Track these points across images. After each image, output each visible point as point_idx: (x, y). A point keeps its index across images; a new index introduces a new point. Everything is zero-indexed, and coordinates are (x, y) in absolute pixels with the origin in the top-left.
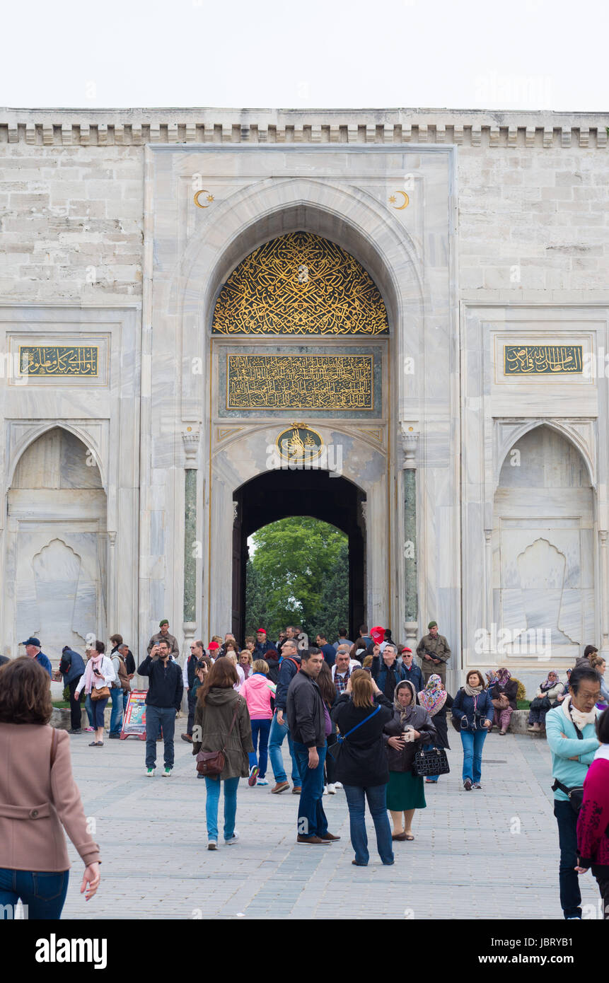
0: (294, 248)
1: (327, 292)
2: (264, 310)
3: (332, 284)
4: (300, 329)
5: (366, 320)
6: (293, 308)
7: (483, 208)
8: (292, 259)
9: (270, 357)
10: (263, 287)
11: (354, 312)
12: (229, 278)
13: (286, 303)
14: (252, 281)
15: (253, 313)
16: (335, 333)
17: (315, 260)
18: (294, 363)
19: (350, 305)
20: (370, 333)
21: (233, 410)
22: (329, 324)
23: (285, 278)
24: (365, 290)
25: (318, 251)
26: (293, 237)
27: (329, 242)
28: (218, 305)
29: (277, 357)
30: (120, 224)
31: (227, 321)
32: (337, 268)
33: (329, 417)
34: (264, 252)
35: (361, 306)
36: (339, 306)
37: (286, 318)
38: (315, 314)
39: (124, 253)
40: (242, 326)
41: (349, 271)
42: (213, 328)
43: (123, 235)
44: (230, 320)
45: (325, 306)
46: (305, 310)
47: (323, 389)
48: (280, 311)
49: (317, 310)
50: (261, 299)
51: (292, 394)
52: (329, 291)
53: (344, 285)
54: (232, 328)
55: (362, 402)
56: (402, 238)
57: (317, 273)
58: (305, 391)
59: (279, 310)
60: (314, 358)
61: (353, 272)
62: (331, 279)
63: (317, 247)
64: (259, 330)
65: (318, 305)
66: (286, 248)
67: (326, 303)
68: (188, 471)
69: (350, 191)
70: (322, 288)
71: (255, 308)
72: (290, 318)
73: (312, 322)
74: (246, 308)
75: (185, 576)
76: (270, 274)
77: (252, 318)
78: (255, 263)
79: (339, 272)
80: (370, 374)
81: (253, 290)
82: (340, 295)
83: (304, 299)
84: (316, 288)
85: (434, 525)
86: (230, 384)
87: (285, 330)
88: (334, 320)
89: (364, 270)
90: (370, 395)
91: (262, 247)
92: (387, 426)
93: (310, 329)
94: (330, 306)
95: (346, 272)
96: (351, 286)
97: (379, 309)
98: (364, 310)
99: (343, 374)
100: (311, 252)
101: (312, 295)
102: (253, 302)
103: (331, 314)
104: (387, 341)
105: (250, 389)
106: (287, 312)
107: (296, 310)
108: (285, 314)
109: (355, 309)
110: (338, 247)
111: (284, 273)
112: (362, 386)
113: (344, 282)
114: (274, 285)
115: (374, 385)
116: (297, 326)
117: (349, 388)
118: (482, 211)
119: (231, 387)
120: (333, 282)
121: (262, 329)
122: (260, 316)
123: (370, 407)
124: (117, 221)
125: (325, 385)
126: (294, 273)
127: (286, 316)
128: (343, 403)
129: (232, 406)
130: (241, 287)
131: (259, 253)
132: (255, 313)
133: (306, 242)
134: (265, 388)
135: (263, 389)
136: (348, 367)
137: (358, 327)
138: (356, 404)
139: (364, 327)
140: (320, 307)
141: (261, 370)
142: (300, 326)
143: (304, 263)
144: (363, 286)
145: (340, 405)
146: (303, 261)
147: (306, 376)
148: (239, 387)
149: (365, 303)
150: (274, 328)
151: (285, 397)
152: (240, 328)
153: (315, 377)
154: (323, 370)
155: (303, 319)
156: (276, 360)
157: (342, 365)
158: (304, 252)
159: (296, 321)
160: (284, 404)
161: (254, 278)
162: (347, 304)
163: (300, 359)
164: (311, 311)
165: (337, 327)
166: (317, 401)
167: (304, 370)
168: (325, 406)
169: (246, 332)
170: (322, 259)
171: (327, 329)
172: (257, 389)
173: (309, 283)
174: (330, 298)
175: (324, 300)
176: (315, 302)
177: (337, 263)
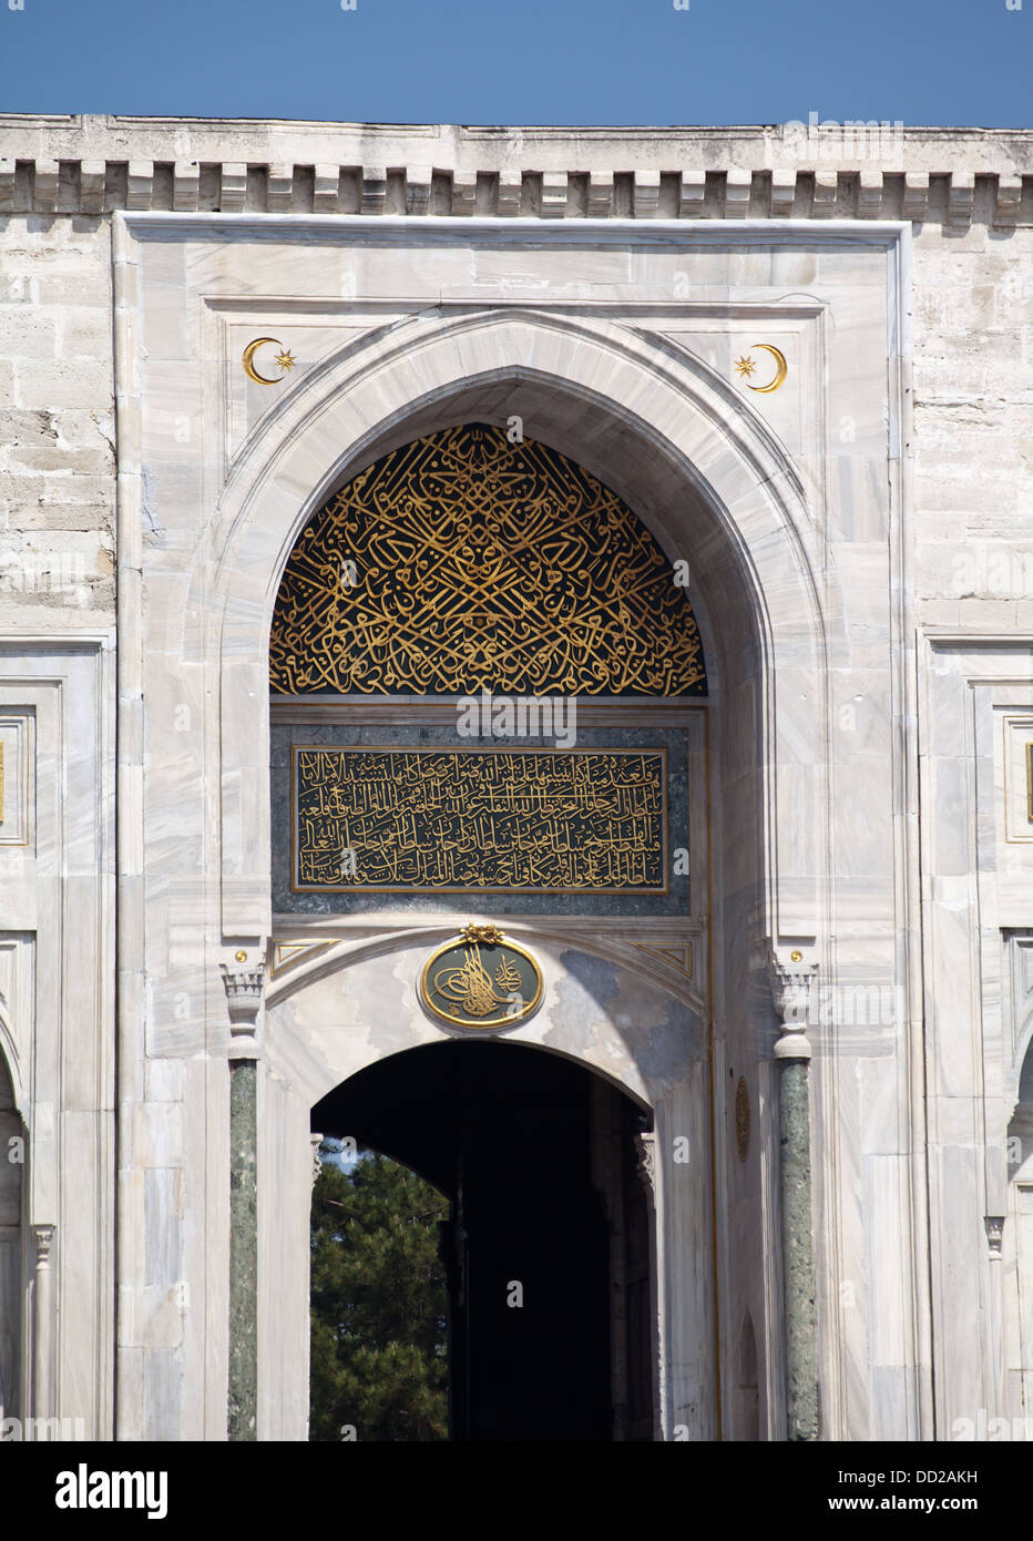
0: (462, 467)
1: (546, 584)
2: (386, 630)
3: (561, 564)
4: (481, 682)
5: (648, 657)
6: (461, 625)
7: (975, 387)
8: (456, 496)
9: (402, 755)
10: (383, 571)
11: (617, 637)
12: (295, 546)
13: (442, 612)
14: (353, 554)
15: (357, 637)
17: (516, 501)
18: (465, 769)
19: (607, 619)
20: (660, 693)
21: (309, 895)
23: (438, 547)
24: (647, 579)
25: (522, 477)
26: (458, 439)
27: (552, 452)
29: (422, 755)
30: (54, 426)
31: (292, 660)
32: (572, 520)
33: (555, 912)
34: (385, 478)
35: (635, 622)
36: (578, 620)
37: (443, 653)
39: (66, 501)
40: (331, 673)
41: (603, 530)
43: (62, 454)
44: (299, 658)
45: (542, 623)
46: (491, 632)
47: (539, 838)
48: (429, 634)
49: (521, 632)
50: (377, 601)
51: (461, 850)
53: (591, 567)
54: (304, 678)
55: (639, 871)
56: (770, 466)
57: (520, 535)
58: (493, 844)
59: (424, 631)
61: (614, 533)
62: (557, 549)
63: (521, 466)
64: (374, 682)
65: (525, 619)
66: (442, 468)
67: (545, 613)
68: (236, 1064)
69: (637, 345)
71: (362, 624)
73: (510, 662)
74: (339, 626)
75: (232, 1337)
76: (399, 536)
77: (356, 651)
78: (360, 507)
79: (578, 531)
80: (659, 800)
83: (489, 603)
86: (302, 825)
87: (442, 684)
88: (567, 658)
89: (641, 527)
90: (659, 853)
92: (705, 933)
93: (504, 681)
94: (556, 621)
95: (595, 531)
96: (609, 568)
97: (682, 630)
98: (642, 632)
99: (590, 799)
100: (505, 480)
101: (508, 592)
102: (356, 611)
103: (559, 641)
104: (701, 713)
106: (446, 638)
107: (469, 632)
108: (441, 641)
109: (618, 629)
110: (575, 466)
111: (436, 534)
112: (638, 829)
113: (589, 558)
114: (413, 566)
115: (669, 828)
116: (470, 674)
117: (607, 836)
118: (972, 397)
119: (303, 833)
120: (562, 558)
121: (381, 682)
122: (375, 648)
123: (660, 885)
124: (46, 417)
125: (544, 828)
126: (463, 534)
127: (443, 647)
128: (591, 876)
129: (308, 882)
130: (325, 569)
131: (370, 481)
132: (363, 640)
133: (492, 453)
134: (392, 836)
135: (386, 837)
136: (604, 781)
137: (629, 675)
138: (625, 877)
139: (643, 676)
140: (531, 624)
141: (380, 788)
142: (481, 673)
143: (487, 508)
144: (640, 569)
145: (585, 881)
146: (487, 500)
147: (495, 804)
148: (326, 833)
149: (645, 612)
150: (412, 680)
151: (442, 858)
152: (324, 680)
153: (520, 807)
154: (538, 789)
155: (487, 656)
156: (419, 762)
157: (588, 777)
158: (488, 479)
159: (470, 660)
160: (441, 876)
161: (359, 547)
162: (599, 617)
163: (481, 759)
164: (508, 633)
165: (576, 677)
166: (525, 870)
167: (491, 788)
168: (545, 882)
169: (340, 688)
170: (534, 497)
171: (549, 681)
172: (371, 838)
173: (500, 560)
174: (557, 600)
175: (540, 606)
176: (517, 612)
177: (572, 507)
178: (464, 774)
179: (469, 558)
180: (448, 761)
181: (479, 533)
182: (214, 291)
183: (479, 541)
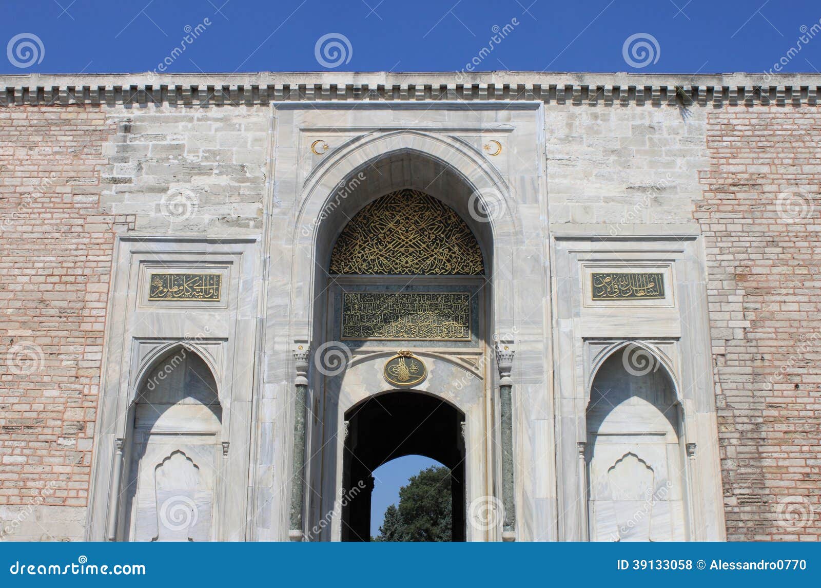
0: (402, 202)
1: (430, 239)
2: (375, 254)
3: (435, 233)
4: (407, 270)
5: (464, 262)
6: (400, 252)
7: (567, 154)
8: (400, 211)
9: (379, 295)
10: (374, 235)
11: (454, 256)
12: (346, 227)
13: (394, 248)
14: (364, 230)
15: (365, 256)
16: (437, 273)
17: (420, 213)
19: (450, 250)
20: (468, 274)
21: (346, 340)
22: (432, 266)
23: (394, 227)
24: (464, 237)
25: (422, 205)
26: (401, 194)
27: (432, 197)
28: (335, 250)
29: (386, 294)
30: (245, 169)
31: (343, 263)
32: (439, 219)
33: (431, 347)
34: (376, 206)
35: (460, 251)
36: (441, 250)
37: (394, 261)
38: (420, 257)
39: (248, 193)
40: (356, 268)
41: (449, 222)
42: (330, 270)
43: (248, 178)
44: (345, 263)
45: (428, 251)
47: (426, 322)
48: (389, 255)
49: (421, 254)
50: (372, 245)
51: (399, 326)
52: (432, 238)
53: (445, 233)
54: (347, 269)
55: (461, 333)
56: (496, 179)
57: (421, 223)
58: (410, 324)
60: (418, 295)
61: (453, 223)
62: (433, 228)
63: (422, 202)
64: (370, 271)
65: (422, 250)
66: (395, 203)
67: (429, 248)
68: (298, 386)
69: (449, 141)
70: (426, 236)
71: (367, 252)
73: (417, 264)
74: (359, 253)
76: (380, 224)
77: (364, 261)
78: (368, 215)
79: (441, 222)
80: (468, 309)
81: (365, 238)
82: (441, 241)
83: (410, 245)
84: (421, 236)
85: (530, 438)
86: (344, 317)
87: (393, 271)
88: (436, 263)
89: (462, 221)
90: (468, 327)
91: (374, 202)
92: (484, 354)
93: (415, 270)
94: (433, 251)
95: (446, 222)
96: (450, 234)
97: (476, 253)
98: (462, 254)
99: (444, 309)
100: (416, 206)
101: (417, 241)
102: (365, 247)
103: (434, 257)
104: (483, 280)
105: (362, 321)
106: (395, 256)
107: (403, 254)
108: (393, 257)
109: (454, 253)
110: (440, 202)
111: (393, 223)
112: (461, 319)
113: (445, 231)
114: (384, 233)
115: (472, 319)
116: (403, 268)
117: (450, 321)
118: (567, 157)
119: (345, 320)
120: (435, 231)
121: (373, 270)
122: (371, 260)
123: (468, 338)
124: (243, 166)
125: (428, 318)
126: (402, 223)
127: (394, 259)
128: (444, 334)
129: (345, 336)
130: (355, 235)
131: (371, 207)
132: (367, 257)
133: (412, 198)
134: (375, 321)
135: (373, 321)
136: (449, 303)
137: (458, 268)
138: (456, 334)
139: (463, 268)
140: (424, 252)
141: (371, 305)
142: (407, 267)
143: (410, 215)
144: (462, 234)
145: (442, 336)
146: (410, 212)
147: (411, 310)
148: (352, 320)
149: (464, 248)
150: (383, 270)
151: (392, 328)
152: (353, 270)
153: (420, 311)
154: (426, 305)
155: (409, 262)
156: (385, 297)
157: (443, 301)
158: (411, 206)
159: (403, 263)
160: (392, 334)
161: (367, 228)
162: (448, 250)
163: (406, 296)
164: (416, 255)
165: (439, 268)
166: (421, 332)
167: (410, 305)
168: (428, 336)
169: (358, 273)
170: (426, 212)
171: (430, 270)
172: (368, 322)
173: (414, 231)
174: (433, 244)
175: (427, 246)
176: (420, 248)
177: (439, 215)
178: (400, 300)
179: (404, 231)
180: (395, 296)
181: (407, 223)
182: (303, 126)
183: (407, 226)
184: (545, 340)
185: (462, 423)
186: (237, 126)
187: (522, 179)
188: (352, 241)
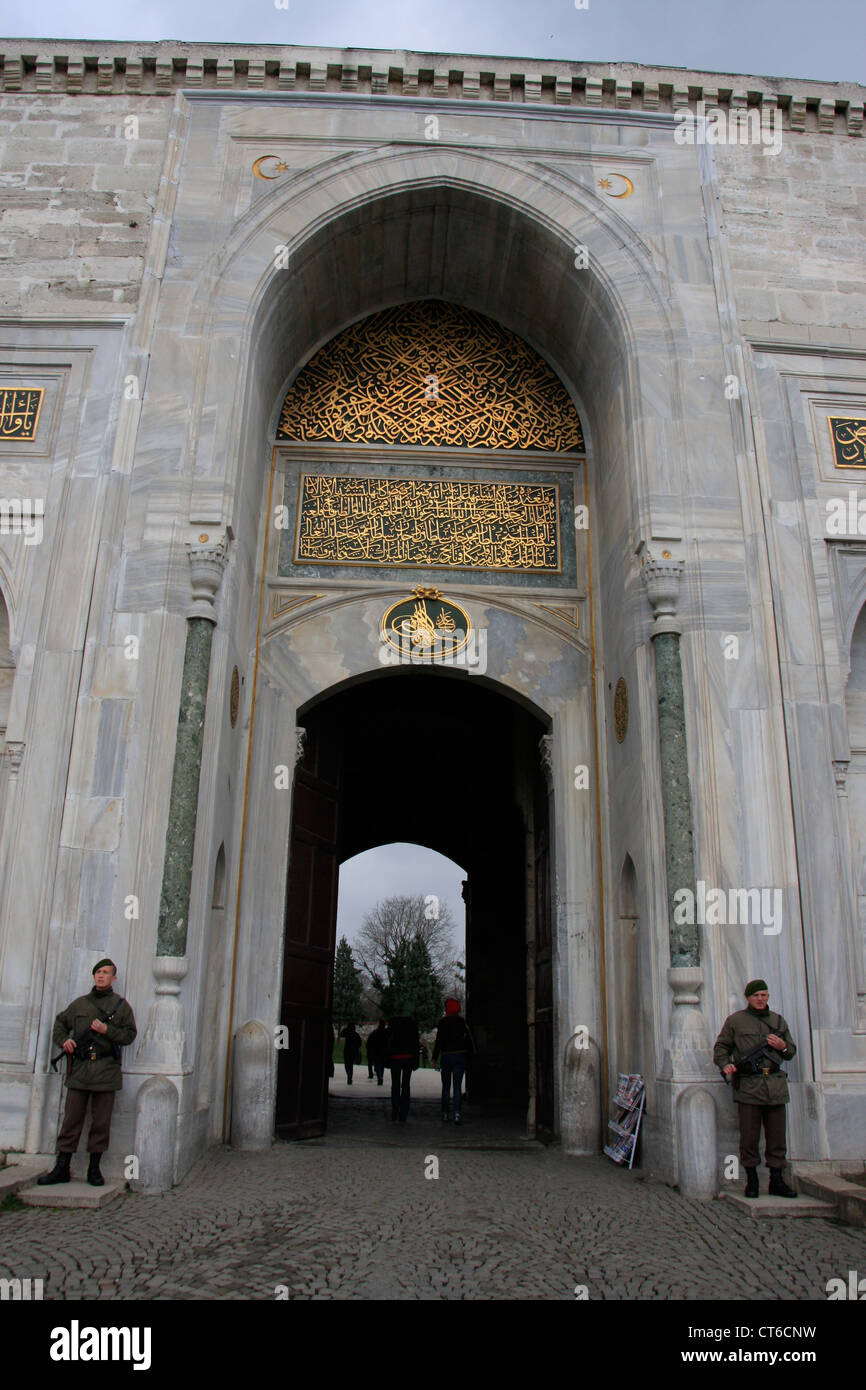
0: (423, 321)
1: (477, 385)
2: (369, 407)
3: (486, 374)
4: (431, 438)
5: (545, 428)
6: (420, 406)
7: (761, 206)
8: (419, 336)
9: (376, 481)
10: (368, 374)
11: (524, 416)
12: (313, 359)
13: (407, 398)
14: (350, 364)
15: (349, 410)
16: (491, 446)
17: (458, 339)
18: (420, 490)
19: (517, 406)
20: (553, 449)
21: (306, 565)
22: (482, 432)
23: (406, 362)
24: (543, 385)
25: (462, 327)
26: (421, 306)
27: (481, 316)
28: (291, 397)
29: (390, 481)
30: (116, 199)
31: (304, 421)
32: (494, 351)
33: (481, 582)
34: (373, 325)
35: (535, 408)
36: (498, 406)
37: (407, 421)
39: (115, 240)
40: (330, 430)
41: (514, 358)
42: (279, 432)
43: (118, 213)
44: (309, 420)
45: (474, 406)
46: (439, 410)
47: (470, 535)
48: (397, 410)
49: (460, 411)
50: (364, 391)
51: (415, 540)
53: (507, 377)
54: (312, 432)
55: (542, 558)
56: (627, 240)
57: (460, 358)
58: (437, 538)
59: (394, 408)
60: (454, 484)
61: (521, 359)
62: (484, 367)
63: (461, 322)
64: (359, 436)
65: (463, 404)
66: (410, 321)
67: (476, 401)
68: (193, 621)
69: (530, 170)
71: (353, 403)
72: (414, 421)
73: (452, 427)
74: (337, 403)
76: (380, 356)
77: (348, 418)
78: (357, 339)
79: (498, 357)
80: (554, 515)
81: (351, 378)
83: (438, 394)
85: (729, 749)
86: (304, 521)
87: (405, 438)
88: (490, 426)
89: (538, 357)
90: (555, 547)
91: (369, 318)
92: (588, 598)
93: (447, 438)
94: (483, 406)
95: (509, 358)
96: (518, 378)
97: (567, 414)
98: (540, 414)
99: (506, 512)
100: (451, 328)
101: (452, 388)
102: (350, 395)
103: (485, 417)
104: (582, 462)
105: (339, 529)
106: (409, 412)
107: (425, 409)
108: (406, 414)
109: (525, 411)
110: (497, 324)
111: (404, 355)
112: (540, 532)
113: (505, 372)
114: (388, 372)
115: (561, 533)
116: (425, 433)
117: (518, 535)
118: (761, 211)
119: (304, 526)
120: (487, 372)
121: (364, 436)
122: (361, 416)
123: (556, 568)
124: (111, 195)
125: (474, 529)
126: (422, 356)
127: (407, 417)
128: (506, 560)
129: (304, 557)
130: (331, 372)
131: (363, 327)
132: (353, 411)
133: (443, 314)
134: (366, 530)
135: (362, 530)
136: (516, 501)
137: (532, 439)
138: (530, 561)
139: (542, 439)
140: (467, 407)
141: (359, 500)
142: (432, 433)
143: (439, 342)
144: (540, 379)
145: (502, 563)
146: (438, 339)
147: (440, 513)
148: (320, 526)
149: (543, 404)
150: (385, 435)
151: (401, 545)
152: (325, 433)
153: (457, 515)
154: (470, 504)
155: (436, 423)
156: (387, 485)
157: (504, 498)
158: (440, 328)
159: (425, 425)
160: (400, 557)
161: (354, 361)
162: (512, 405)
163: (430, 485)
164: (451, 411)
165: (496, 437)
166: (460, 554)
167: (437, 503)
168: (474, 562)
169: (336, 439)
170: (469, 338)
171: (478, 439)
172: (352, 530)
173: (447, 371)
174: (484, 394)
175: (472, 397)
176: (458, 400)
177: (493, 345)
178: (418, 493)
179: (426, 369)
180: (408, 485)
181: (433, 356)
183: (432, 360)
184: (748, 540)
185: (545, 736)
186: (107, 129)
187: (678, 240)
188: (324, 383)
